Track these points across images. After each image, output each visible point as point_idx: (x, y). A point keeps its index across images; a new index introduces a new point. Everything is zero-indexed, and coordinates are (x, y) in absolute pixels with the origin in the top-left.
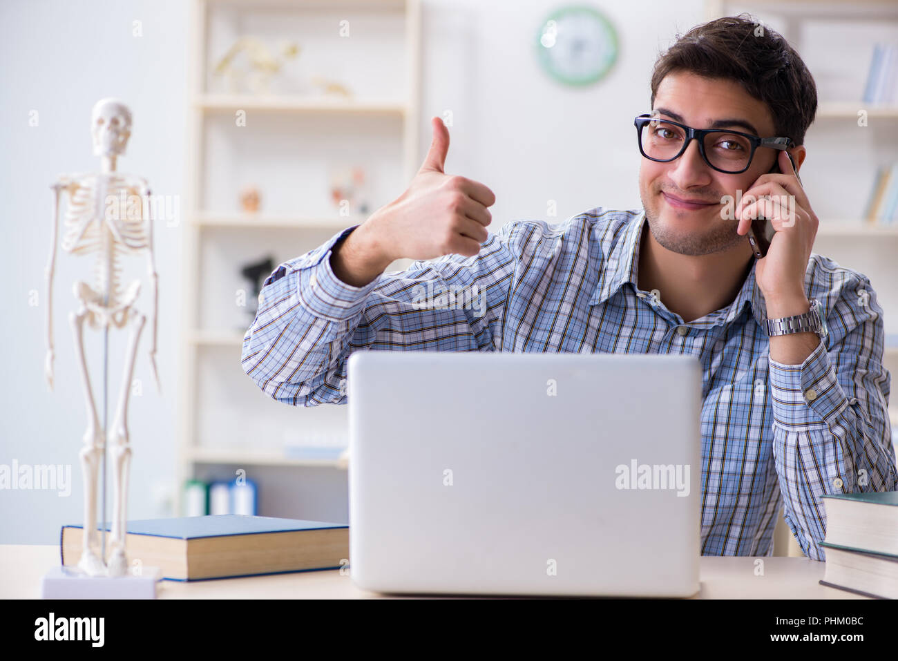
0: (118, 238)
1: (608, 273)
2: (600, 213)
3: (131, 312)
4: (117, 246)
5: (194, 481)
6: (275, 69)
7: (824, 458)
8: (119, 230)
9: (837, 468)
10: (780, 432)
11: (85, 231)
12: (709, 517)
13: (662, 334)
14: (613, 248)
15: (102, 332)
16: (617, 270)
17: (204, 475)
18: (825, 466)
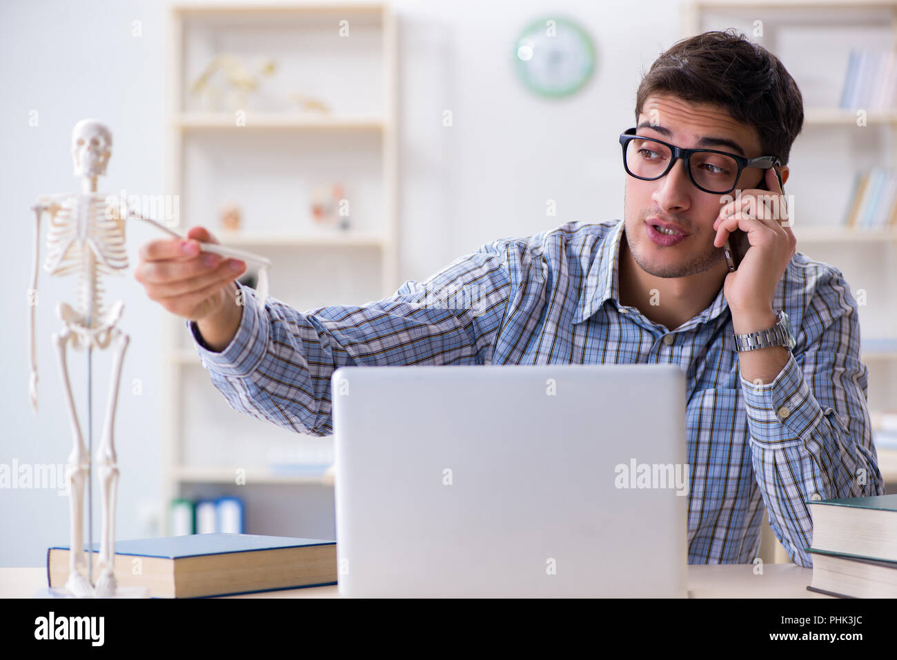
0: (100, 259)
1: (589, 290)
2: (574, 230)
3: (114, 332)
4: (99, 267)
5: (180, 501)
6: (253, 87)
7: (802, 474)
8: (100, 251)
9: (815, 484)
10: (757, 449)
11: (66, 252)
12: (695, 520)
13: (649, 346)
14: (591, 263)
15: (86, 353)
16: (597, 286)
17: (190, 494)
18: (803, 481)
